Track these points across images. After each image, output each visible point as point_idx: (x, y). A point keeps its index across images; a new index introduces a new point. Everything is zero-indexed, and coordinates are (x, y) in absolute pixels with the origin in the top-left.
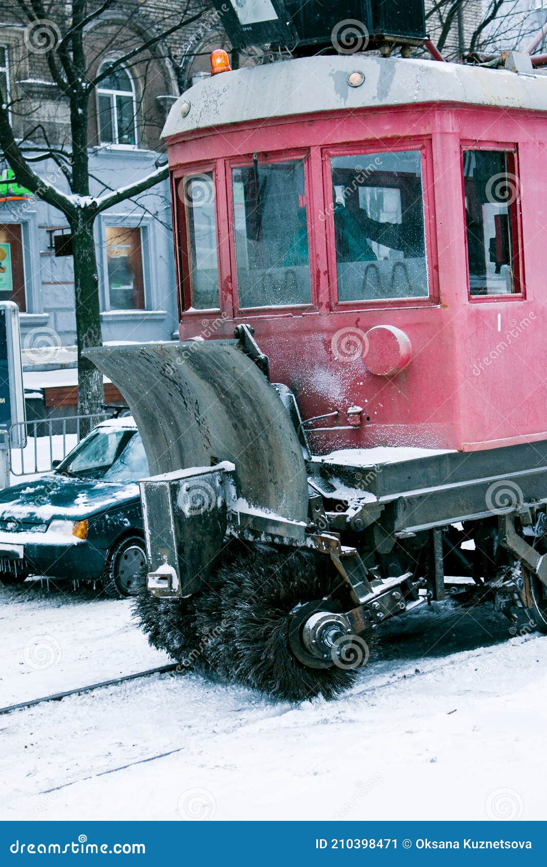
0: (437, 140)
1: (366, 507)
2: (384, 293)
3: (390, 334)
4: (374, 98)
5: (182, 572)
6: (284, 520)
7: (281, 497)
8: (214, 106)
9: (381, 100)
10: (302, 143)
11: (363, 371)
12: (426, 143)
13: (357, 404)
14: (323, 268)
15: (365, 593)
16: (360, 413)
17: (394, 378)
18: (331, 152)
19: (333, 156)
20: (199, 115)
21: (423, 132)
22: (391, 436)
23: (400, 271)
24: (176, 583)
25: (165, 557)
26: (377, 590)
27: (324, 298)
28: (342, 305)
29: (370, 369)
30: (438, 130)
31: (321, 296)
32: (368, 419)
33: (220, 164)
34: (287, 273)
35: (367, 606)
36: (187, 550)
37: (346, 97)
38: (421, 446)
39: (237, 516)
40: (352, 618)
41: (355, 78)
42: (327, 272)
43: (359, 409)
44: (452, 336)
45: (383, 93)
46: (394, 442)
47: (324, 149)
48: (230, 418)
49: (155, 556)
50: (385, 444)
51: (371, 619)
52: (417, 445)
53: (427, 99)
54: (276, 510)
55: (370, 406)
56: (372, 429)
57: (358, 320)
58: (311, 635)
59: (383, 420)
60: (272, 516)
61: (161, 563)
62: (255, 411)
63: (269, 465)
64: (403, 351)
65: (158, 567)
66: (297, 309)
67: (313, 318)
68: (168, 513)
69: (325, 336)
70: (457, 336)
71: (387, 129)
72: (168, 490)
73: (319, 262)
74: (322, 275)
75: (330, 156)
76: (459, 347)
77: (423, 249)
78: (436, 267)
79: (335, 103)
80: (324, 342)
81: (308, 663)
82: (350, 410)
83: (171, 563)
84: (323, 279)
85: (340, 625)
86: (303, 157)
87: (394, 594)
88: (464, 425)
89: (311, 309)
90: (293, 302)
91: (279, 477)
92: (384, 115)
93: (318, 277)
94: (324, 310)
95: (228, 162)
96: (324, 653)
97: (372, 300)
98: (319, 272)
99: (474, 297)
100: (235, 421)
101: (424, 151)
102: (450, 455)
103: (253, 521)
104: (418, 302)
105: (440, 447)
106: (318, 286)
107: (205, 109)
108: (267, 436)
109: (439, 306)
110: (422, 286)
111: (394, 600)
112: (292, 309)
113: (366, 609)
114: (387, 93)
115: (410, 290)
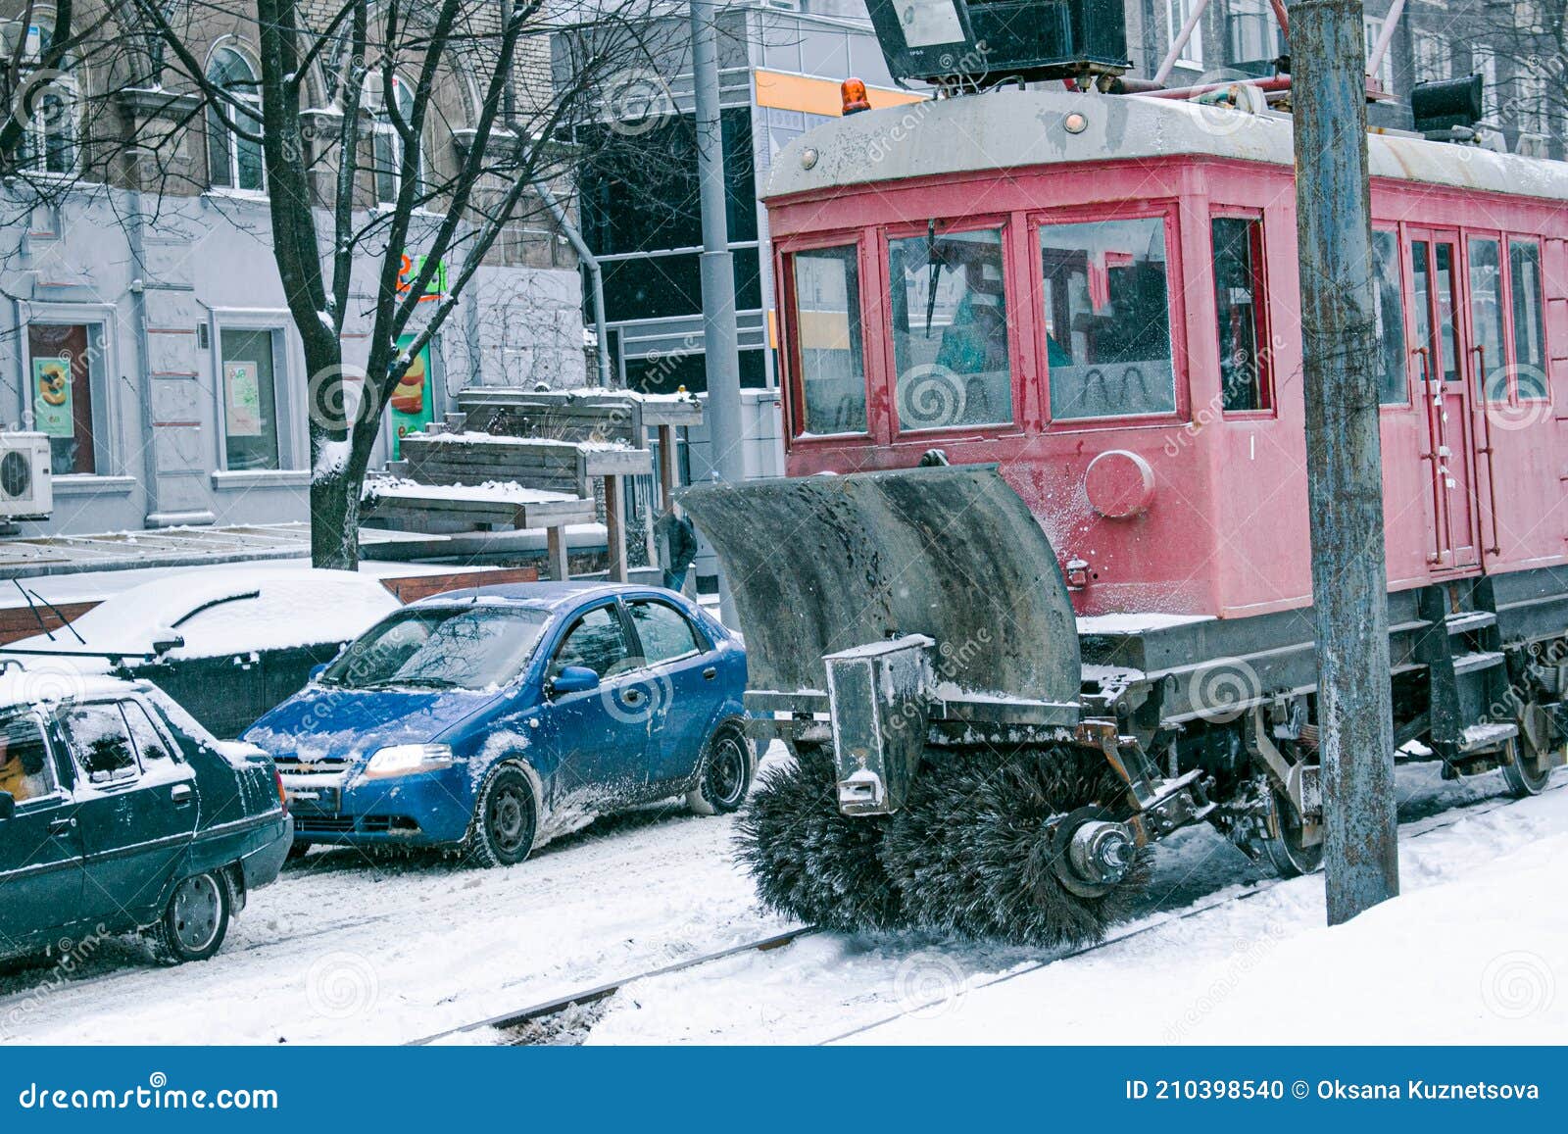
0: (1184, 205)
1: (1132, 686)
2: (1113, 409)
3: (1129, 461)
4: (1103, 148)
5: (888, 779)
6: (1038, 703)
7: (1027, 675)
8: (861, 155)
9: (1113, 151)
10: (1000, 206)
11: (1087, 513)
12: (1171, 208)
13: (1080, 557)
14: (1030, 375)
15: (1144, 797)
16: (1084, 569)
17: (1131, 520)
18: (1042, 220)
19: (1045, 224)
20: (835, 165)
21: (1168, 193)
22: (1128, 599)
23: (1133, 378)
24: (881, 793)
25: (861, 760)
26: (1160, 792)
27: (1031, 415)
28: (1057, 425)
29: (1099, 509)
30: (1186, 191)
31: (1027, 412)
32: (1096, 576)
33: (870, 234)
34: (971, 382)
35: (1150, 813)
36: (892, 750)
37: (1064, 148)
38: (1170, 613)
39: (941, 707)
40: (1132, 829)
41: (1075, 121)
42: (1035, 380)
43: (1083, 563)
44: (1207, 464)
45: (1115, 141)
46: (1132, 606)
47: (1032, 214)
48: (939, 573)
49: (846, 759)
50: (1120, 610)
51: (1155, 830)
52: (1164, 610)
53: (1174, 151)
54: (1019, 691)
55: (1098, 558)
56: (1102, 590)
57: (1081, 443)
58: (1087, 850)
59: (1116, 576)
60: (1011, 700)
61: (857, 768)
62: (992, 559)
63: (1006, 631)
64: (1147, 485)
65: (850, 774)
66: (990, 430)
67: (1016, 443)
68: (869, 699)
69: (1034, 466)
70: (1213, 464)
71: (1119, 190)
72: (871, 669)
73: (1024, 367)
74: (1028, 383)
75: (1039, 224)
76: (1215, 478)
77: (1168, 348)
78: (1186, 373)
79: (1047, 153)
80: (1032, 473)
81: (1077, 889)
82: (1071, 565)
83: (872, 766)
84: (1031, 389)
85: (1121, 837)
86: (1000, 225)
87: (1183, 796)
88: (1223, 583)
89: (1010, 429)
90: (984, 421)
91: (1024, 648)
92: (1116, 171)
93: (1023, 385)
94: (1031, 430)
95: (882, 232)
96: (1102, 874)
97: (1098, 417)
98: (1023, 380)
99: (1227, 412)
100: (947, 576)
101: (1168, 219)
102: (1208, 622)
103: (975, 711)
104: (1161, 419)
105: (1194, 612)
106: (1023, 399)
107: (846, 159)
108: (1007, 594)
109: (1190, 424)
110: (1166, 397)
111: (1183, 804)
112: (982, 431)
113: (1148, 816)
114: (1120, 142)
115: (1147, 402)
